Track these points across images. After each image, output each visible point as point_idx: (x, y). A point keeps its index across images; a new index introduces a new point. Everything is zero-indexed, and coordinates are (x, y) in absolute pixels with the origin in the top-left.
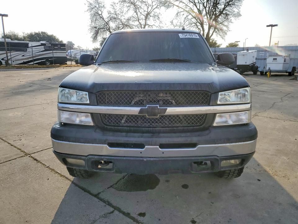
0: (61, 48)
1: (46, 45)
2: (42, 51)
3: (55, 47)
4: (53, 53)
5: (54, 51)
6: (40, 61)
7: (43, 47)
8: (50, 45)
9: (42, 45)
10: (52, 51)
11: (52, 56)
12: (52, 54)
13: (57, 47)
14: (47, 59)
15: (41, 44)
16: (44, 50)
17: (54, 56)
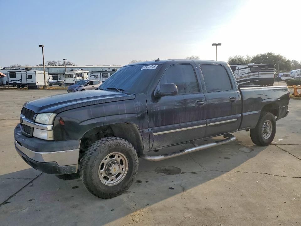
0: (269, 69)
1: (253, 67)
2: (248, 73)
3: (262, 69)
4: (258, 74)
5: (260, 73)
6: (245, 82)
7: (250, 69)
8: (257, 67)
9: (249, 67)
10: (257, 73)
11: (257, 77)
12: (257, 76)
13: (264, 69)
14: (252, 80)
15: (247, 66)
16: (250, 71)
17: (259, 77)
